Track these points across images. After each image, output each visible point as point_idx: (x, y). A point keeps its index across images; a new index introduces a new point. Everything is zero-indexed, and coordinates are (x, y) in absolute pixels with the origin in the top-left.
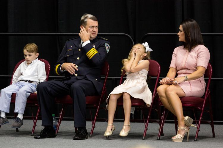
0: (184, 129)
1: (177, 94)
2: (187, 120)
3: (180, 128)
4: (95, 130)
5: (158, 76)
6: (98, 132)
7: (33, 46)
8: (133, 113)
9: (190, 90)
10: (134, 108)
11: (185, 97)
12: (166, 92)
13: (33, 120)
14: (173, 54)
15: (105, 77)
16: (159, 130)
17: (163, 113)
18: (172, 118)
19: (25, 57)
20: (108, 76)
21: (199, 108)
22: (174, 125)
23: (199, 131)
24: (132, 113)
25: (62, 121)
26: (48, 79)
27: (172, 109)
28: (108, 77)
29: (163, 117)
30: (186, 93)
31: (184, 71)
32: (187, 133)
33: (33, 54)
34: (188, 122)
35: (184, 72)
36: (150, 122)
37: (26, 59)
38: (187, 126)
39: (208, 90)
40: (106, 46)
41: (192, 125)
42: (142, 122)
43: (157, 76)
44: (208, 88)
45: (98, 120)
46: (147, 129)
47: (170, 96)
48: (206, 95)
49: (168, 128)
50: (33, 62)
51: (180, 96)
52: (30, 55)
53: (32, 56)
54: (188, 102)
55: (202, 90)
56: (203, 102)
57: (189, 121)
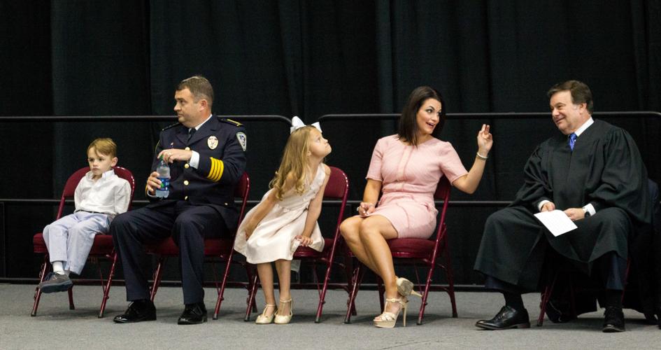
0: (398, 302)
1: (382, 234)
2: (402, 285)
3: (389, 300)
4: (224, 305)
5: (345, 197)
6: (231, 309)
7: (107, 143)
8: (297, 270)
9: (407, 226)
10: (300, 261)
11: (397, 238)
12: (360, 230)
13: (102, 287)
14: (375, 152)
15: (241, 202)
16: (348, 304)
17: (356, 271)
18: (374, 280)
19: (90, 163)
20: (248, 199)
21: (426, 260)
22: (377, 293)
23: (425, 305)
24: (294, 270)
25: (159, 289)
26: (132, 206)
27: (373, 263)
28: (248, 202)
29: (355, 278)
30: (398, 231)
31: (399, 186)
32: (403, 309)
33: (107, 158)
34: (403, 288)
35: (398, 188)
36: (329, 287)
37: (92, 167)
38: (403, 297)
39: (443, 225)
40: (239, 138)
41: (413, 292)
42: (314, 287)
43: (342, 198)
44: (442, 220)
45: (229, 286)
46: (323, 303)
47: (367, 237)
48: (439, 232)
49: (365, 300)
50: (103, 175)
51: (387, 238)
52: (101, 159)
53: (104, 162)
54: (404, 248)
55: (430, 224)
56: (433, 248)
57: (406, 287)
